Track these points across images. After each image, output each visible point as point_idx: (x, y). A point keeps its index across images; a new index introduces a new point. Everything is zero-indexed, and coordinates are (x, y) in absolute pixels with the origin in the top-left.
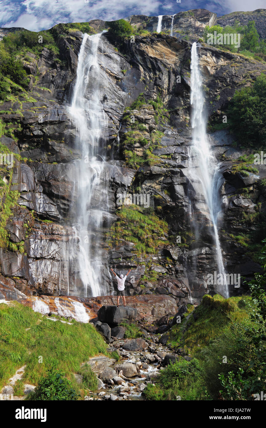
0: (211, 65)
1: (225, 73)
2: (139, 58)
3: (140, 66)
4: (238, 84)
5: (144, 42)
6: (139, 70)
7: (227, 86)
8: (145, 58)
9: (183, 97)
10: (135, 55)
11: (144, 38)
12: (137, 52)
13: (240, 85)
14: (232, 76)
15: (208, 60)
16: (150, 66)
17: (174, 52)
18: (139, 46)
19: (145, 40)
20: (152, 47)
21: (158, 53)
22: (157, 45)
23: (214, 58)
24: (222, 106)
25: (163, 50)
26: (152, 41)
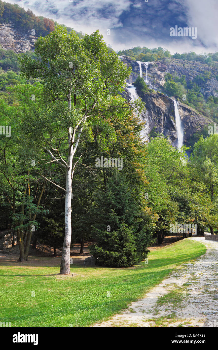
0: (182, 114)
1: (188, 120)
2: (151, 105)
3: (152, 111)
4: (194, 127)
5: (154, 97)
6: (151, 112)
7: (189, 127)
8: (155, 107)
9: (169, 130)
10: (149, 103)
11: (154, 95)
12: (151, 102)
13: (195, 129)
14: (191, 123)
15: (181, 111)
16: (156, 111)
17: (165, 103)
18: (152, 99)
19: (154, 96)
20: (157, 100)
21: (158, 103)
22: (159, 99)
23: (183, 110)
24: (187, 138)
25: (161, 102)
26: (157, 97)
